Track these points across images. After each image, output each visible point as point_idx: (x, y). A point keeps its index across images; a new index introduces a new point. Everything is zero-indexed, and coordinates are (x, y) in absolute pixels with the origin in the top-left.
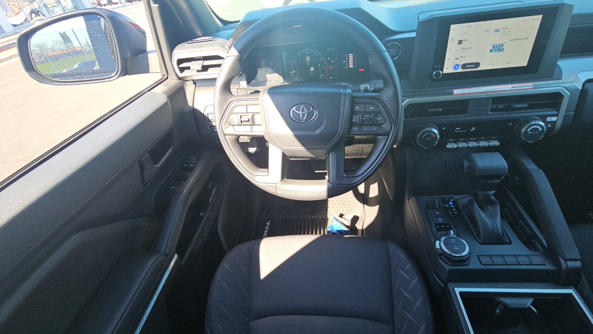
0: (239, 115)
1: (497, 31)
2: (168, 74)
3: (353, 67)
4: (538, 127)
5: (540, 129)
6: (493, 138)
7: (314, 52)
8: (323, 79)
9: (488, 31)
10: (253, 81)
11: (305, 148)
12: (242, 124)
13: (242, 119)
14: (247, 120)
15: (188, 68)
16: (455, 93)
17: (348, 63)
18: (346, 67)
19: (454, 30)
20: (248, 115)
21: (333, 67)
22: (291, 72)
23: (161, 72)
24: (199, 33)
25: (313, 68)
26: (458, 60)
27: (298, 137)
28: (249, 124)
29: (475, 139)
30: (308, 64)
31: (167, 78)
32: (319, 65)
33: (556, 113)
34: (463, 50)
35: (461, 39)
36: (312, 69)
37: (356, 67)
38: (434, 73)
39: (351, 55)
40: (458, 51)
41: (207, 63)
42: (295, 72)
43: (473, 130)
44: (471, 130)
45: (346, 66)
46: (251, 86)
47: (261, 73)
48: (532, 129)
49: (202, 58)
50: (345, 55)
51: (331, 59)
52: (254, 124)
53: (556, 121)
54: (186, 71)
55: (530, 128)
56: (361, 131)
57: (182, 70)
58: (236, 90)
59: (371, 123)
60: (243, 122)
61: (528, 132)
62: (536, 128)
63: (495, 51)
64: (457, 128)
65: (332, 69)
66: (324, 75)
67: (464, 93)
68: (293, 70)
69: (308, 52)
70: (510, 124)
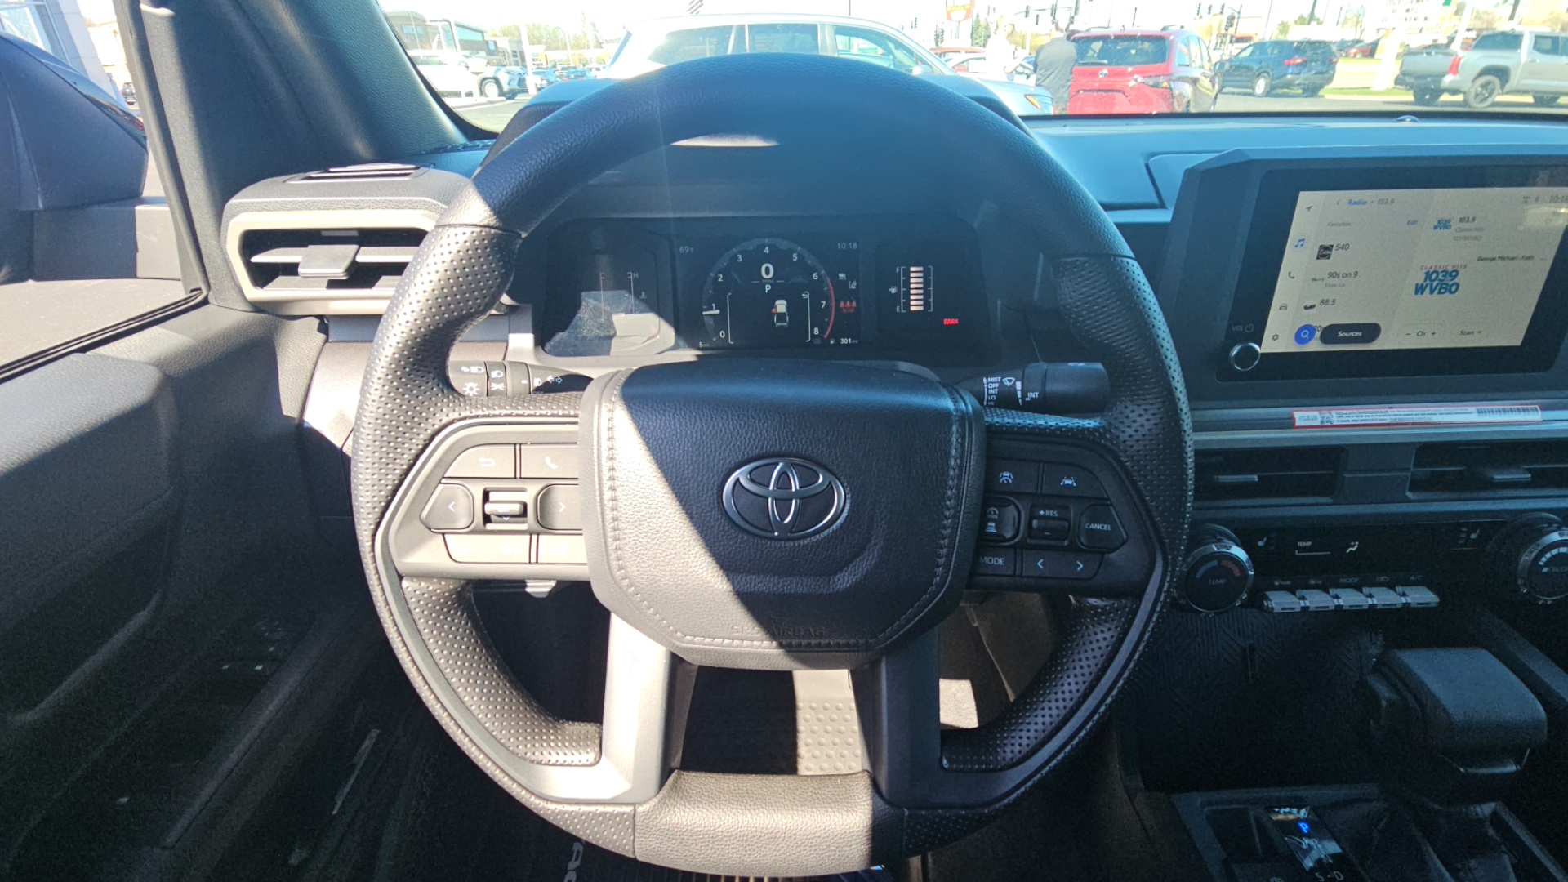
0: (477, 491)
1: (1444, 224)
2: (209, 287)
3: (921, 308)
6: (1410, 579)
7: (791, 252)
8: (818, 342)
9: (1414, 222)
10: (560, 336)
11: (781, 646)
12: (489, 526)
13: (489, 508)
14: (516, 508)
15: (291, 269)
16: (1297, 422)
17: (907, 295)
18: (898, 308)
19: (1309, 208)
20: (523, 490)
21: (854, 304)
22: (704, 313)
23: (185, 279)
24: (360, 146)
25: (784, 302)
26: (1311, 310)
27: (749, 601)
28: (524, 527)
29: (1356, 580)
30: (768, 288)
31: (205, 302)
32: (806, 296)
34: (1332, 281)
35: (1327, 244)
36: (781, 306)
37: (932, 310)
38: (1235, 351)
39: (916, 272)
40: (1314, 280)
41: (371, 255)
42: (718, 312)
43: (1354, 549)
44: (1348, 551)
45: (900, 305)
46: (549, 352)
47: (596, 308)
48: (1554, 557)
49: (355, 234)
50: (897, 270)
51: (850, 278)
52: (545, 525)
54: (281, 279)
55: (1548, 555)
56: (1021, 576)
57: (263, 275)
58: (483, 370)
59: (1066, 543)
60: (493, 518)
61: (1542, 567)
62: (1566, 555)
63: (1432, 292)
64: (1300, 544)
65: (852, 311)
66: (822, 331)
67: (1329, 424)
68: (714, 305)
69: (767, 248)
70: (1473, 536)
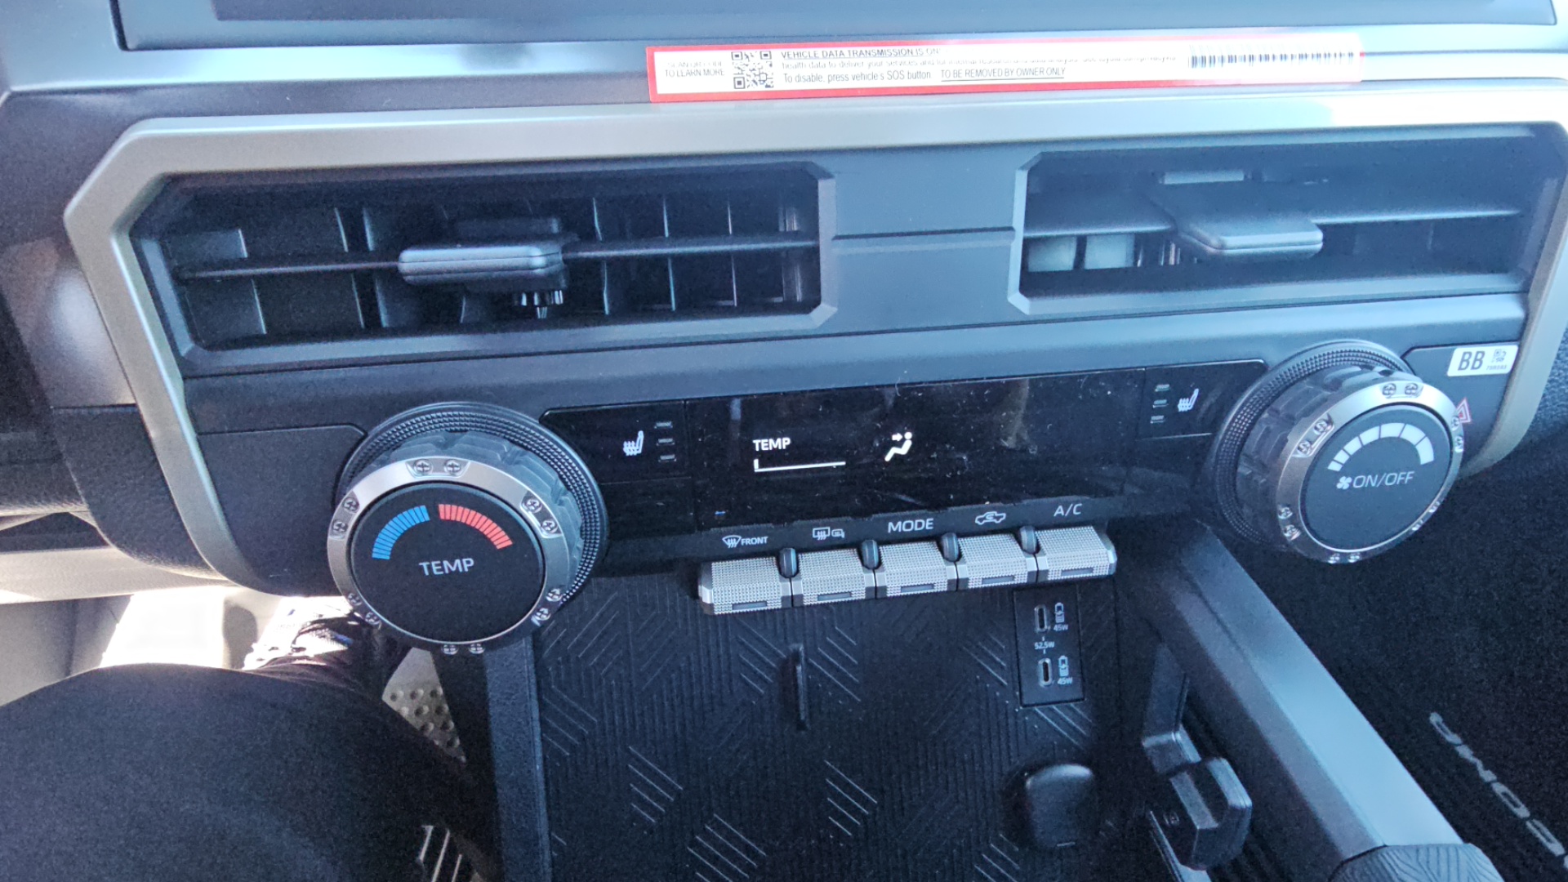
4: (1412, 434)
5: (1426, 454)
6: (1060, 511)
16: (665, 85)
29: (927, 524)
33: (1507, 309)
43: (904, 450)
44: (888, 458)
48: (1366, 448)
53: (1510, 376)
55: (1353, 446)
61: (1337, 476)
62: (1399, 443)
64: (763, 444)
67: (761, 88)
70: (1184, 405)
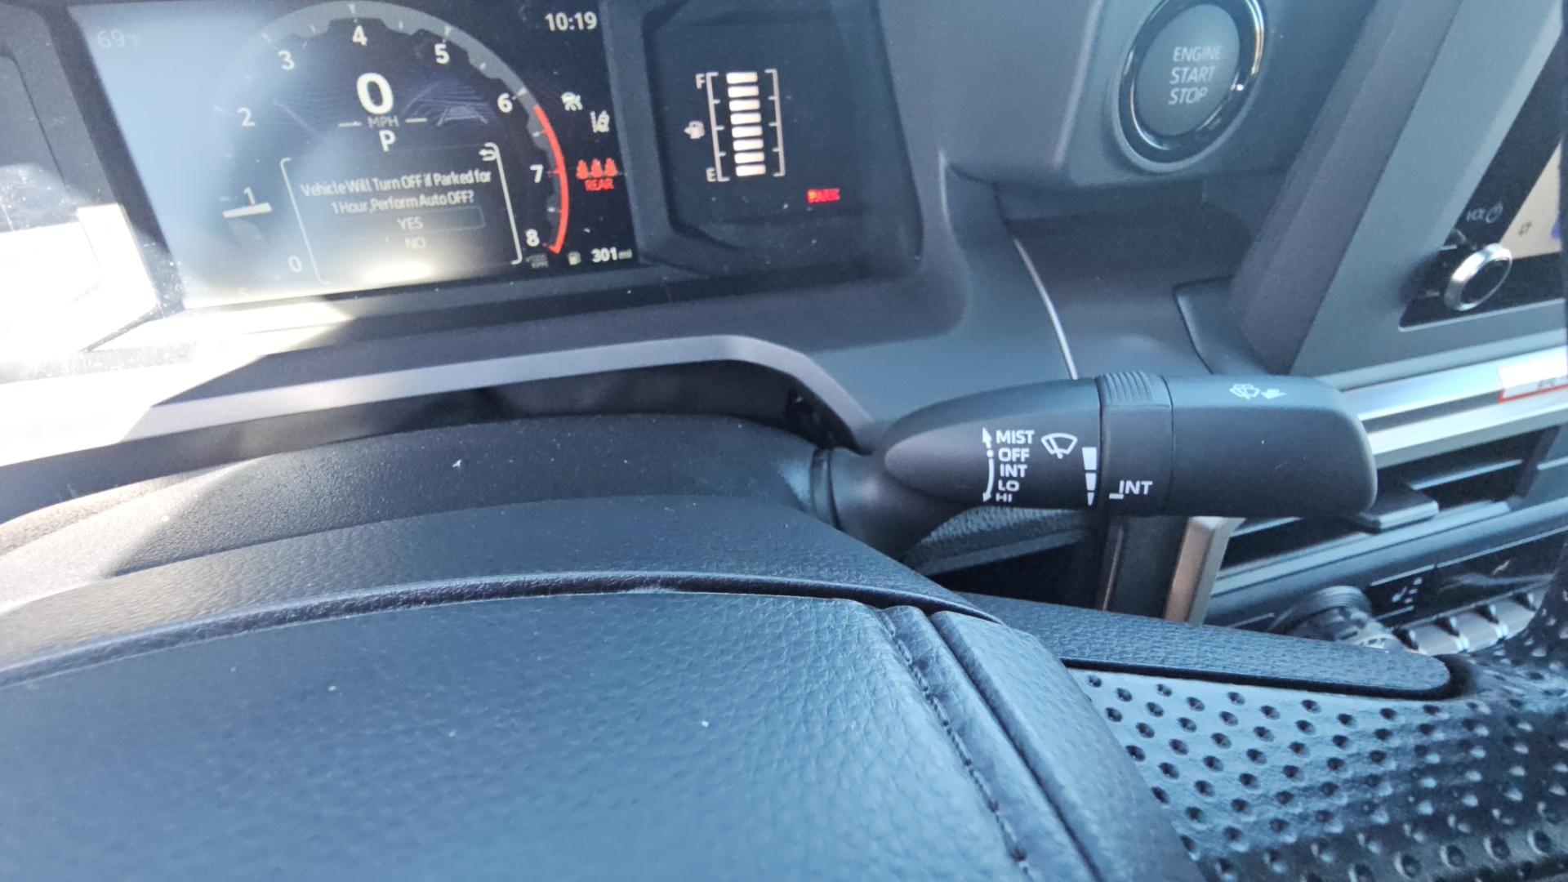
3: (760, 170)
7: (429, 39)
8: (540, 262)
17: (727, 140)
18: (709, 172)
21: (611, 168)
22: (227, 214)
25: (438, 173)
30: (387, 139)
32: (491, 154)
37: (782, 173)
39: (741, 84)
42: (264, 208)
45: (713, 165)
50: (699, 83)
51: (592, 104)
65: (608, 185)
66: (547, 234)
68: (248, 191)
69: (359, 30)
